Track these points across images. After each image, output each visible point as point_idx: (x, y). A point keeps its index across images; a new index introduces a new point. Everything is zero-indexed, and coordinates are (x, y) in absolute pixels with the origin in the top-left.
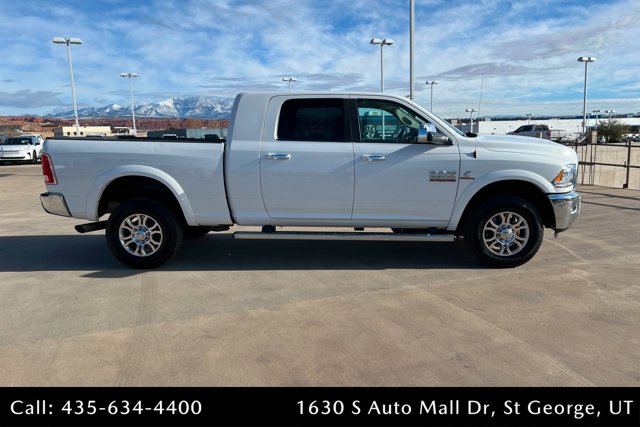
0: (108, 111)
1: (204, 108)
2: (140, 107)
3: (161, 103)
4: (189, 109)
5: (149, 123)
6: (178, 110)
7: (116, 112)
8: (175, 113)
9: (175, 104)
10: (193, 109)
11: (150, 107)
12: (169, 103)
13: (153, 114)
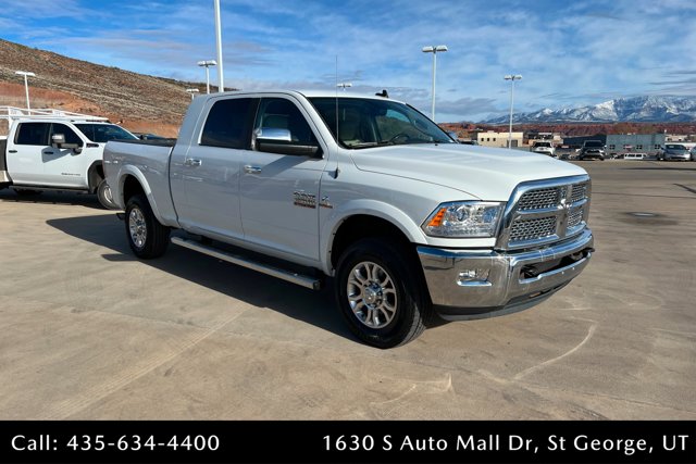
0: (538, 116)
1: (653, 109)
2: (573, 111)
3: (599, 106)
4: (632, 111)
5: (580, 128)
6: (618, 112)
7: (546, 117)
8: (614, 116)
9: (616, 106)
10: (638, 111)
11: (584, 111)
12: (609, 105)
13: (587, 119)
